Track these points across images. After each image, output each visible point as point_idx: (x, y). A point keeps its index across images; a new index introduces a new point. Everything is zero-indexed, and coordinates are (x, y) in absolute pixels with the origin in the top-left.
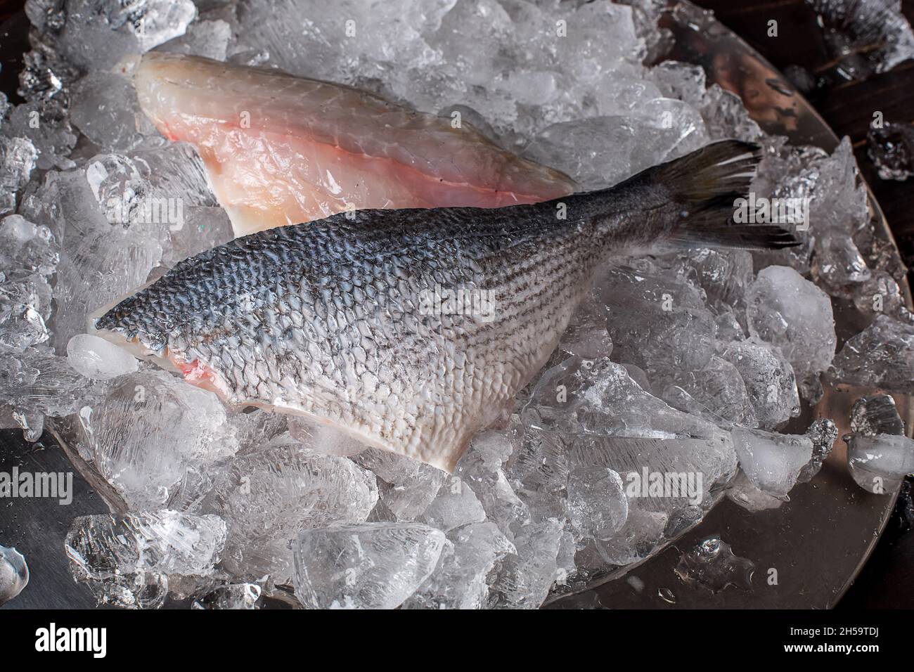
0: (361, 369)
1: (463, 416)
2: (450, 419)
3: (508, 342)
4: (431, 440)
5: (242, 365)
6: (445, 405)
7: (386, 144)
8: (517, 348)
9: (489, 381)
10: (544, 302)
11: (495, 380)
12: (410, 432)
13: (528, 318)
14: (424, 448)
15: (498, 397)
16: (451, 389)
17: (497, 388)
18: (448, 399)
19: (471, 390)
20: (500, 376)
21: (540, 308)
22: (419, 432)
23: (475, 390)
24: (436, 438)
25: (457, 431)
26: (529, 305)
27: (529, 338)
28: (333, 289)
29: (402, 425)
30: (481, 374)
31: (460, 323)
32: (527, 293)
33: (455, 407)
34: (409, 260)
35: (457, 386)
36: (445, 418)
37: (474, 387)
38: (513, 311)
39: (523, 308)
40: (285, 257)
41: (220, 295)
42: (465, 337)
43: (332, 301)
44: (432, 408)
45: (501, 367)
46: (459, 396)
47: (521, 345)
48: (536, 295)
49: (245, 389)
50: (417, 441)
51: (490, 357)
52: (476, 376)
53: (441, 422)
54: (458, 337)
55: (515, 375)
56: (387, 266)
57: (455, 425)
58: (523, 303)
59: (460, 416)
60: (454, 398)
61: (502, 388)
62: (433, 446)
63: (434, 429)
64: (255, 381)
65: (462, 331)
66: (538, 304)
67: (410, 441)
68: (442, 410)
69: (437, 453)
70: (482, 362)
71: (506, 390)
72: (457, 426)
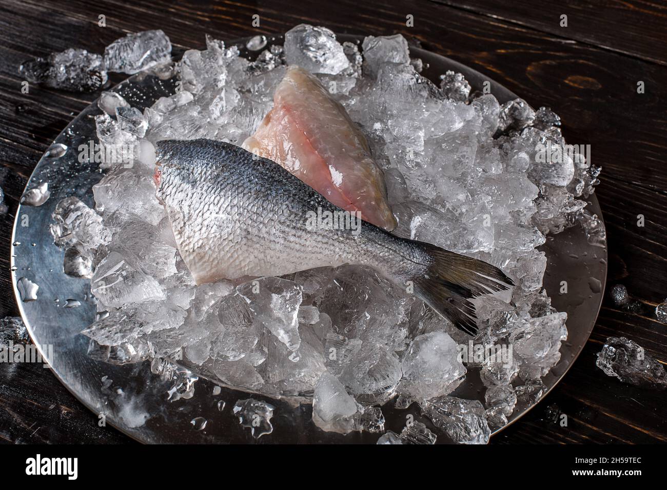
0: (200, 214)
1: (218, 263)
2: (211, 260)
3: (267, 251)
4: (198, 262)
5: (170, 183)
6: (214, 252)
7: (330, 154)
8: (268, 257)
9: (241, 258)
10: (302, 250)
11: (244, 260)
12: (191, 250)
13: (288, 250)
14: (193, 263)
15: (241, 268)
16: (221, 247)
17: (243, 264)
18: (217, 250)
19: (229, 255)
20: (248, 260)
21: (297, 251)
22: (195, 254)
23: (232, 257)
24: (201, 263)
25: (212, 268)
26: (292, 245)
27: (279, 257)
28: (225, 179)
29: (191, 246)
30: (240, 252)
31: (253, 227)
32: (297, 240)
33: (217, 256)
34: (263, 190)
35: (225, 248)
36: (209, 257)
37: (232, 254)
38: (282, 241)
39: (287, 244)
40: (227, 157)
41: (194, 154)
42: (249, 233)
43: (219, 182)
44: (207, 249)
45: (252, 257)
46: (222, 253)
47: (271, 257)
48: (300, 244)
49: (163, 193)
50: (192, 257)
51: (251, 249)
52: (236, 251)
53: (207, 258)
54: (246, 230)
55: (255, 267)
56: (253, 185)
57: (212, 264)
58: (290, 242)
59: (216, 262)
60: (219, 252)
61: (245, 266)
62: (198, 265)
63: (202, 258)
64: (168, 193)
65: (250, 230)
66: (298, 248)
67: (189, 255)
68: (210, 252)
69: (197, 270)
70: (245, 248)
71: (246, 269)
72: (213, 266)
